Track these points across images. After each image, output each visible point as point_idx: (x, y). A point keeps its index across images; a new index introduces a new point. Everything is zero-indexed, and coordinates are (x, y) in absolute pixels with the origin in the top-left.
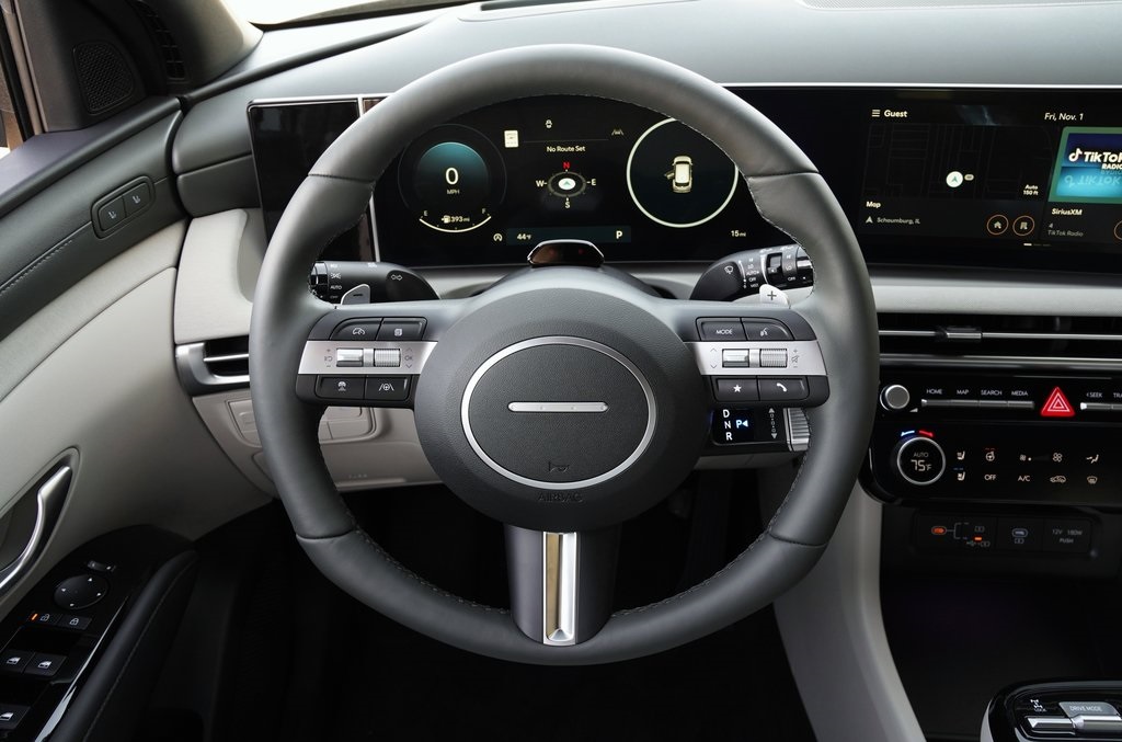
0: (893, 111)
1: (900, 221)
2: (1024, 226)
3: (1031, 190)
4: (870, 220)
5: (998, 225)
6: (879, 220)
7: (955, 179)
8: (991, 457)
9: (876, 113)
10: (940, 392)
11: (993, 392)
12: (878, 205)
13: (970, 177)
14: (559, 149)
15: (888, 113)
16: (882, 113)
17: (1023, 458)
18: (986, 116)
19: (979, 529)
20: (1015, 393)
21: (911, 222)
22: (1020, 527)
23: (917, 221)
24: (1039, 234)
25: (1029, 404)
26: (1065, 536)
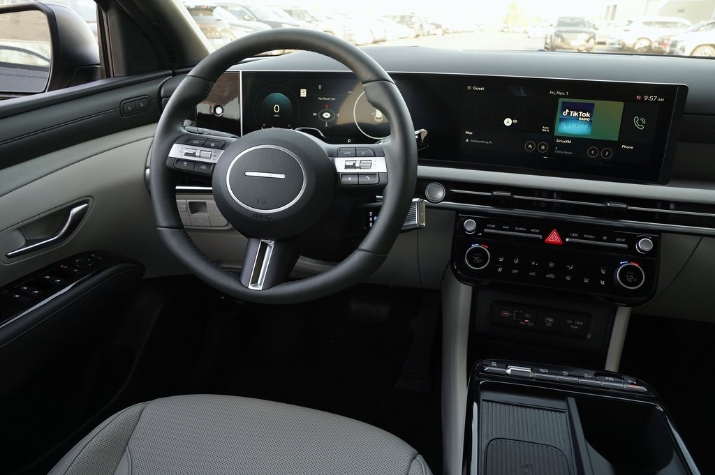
0: (477, 87)
1: (482, 142)
2: (543, 147)
3: (545, 129)
4: (467, 140)
5: (530, 146)
6: (472, 141)
7: (508, 122)
8: (516, 261)
9: (469, 88)
10: (494, 226)
11: (521, 229)
12: (471, 133)
13: (515, 121)
14: (324, 99)
15: (475, 88)
16: (472, 88)
17: (533, 263)
18: (522, 91)
19: (527, 315)
20: (533, 230)
21: (487, 143)
22: (550, 317)
23: (490, 142)
24: (550, 152)
25: (540, 237)
26: (574, 324)
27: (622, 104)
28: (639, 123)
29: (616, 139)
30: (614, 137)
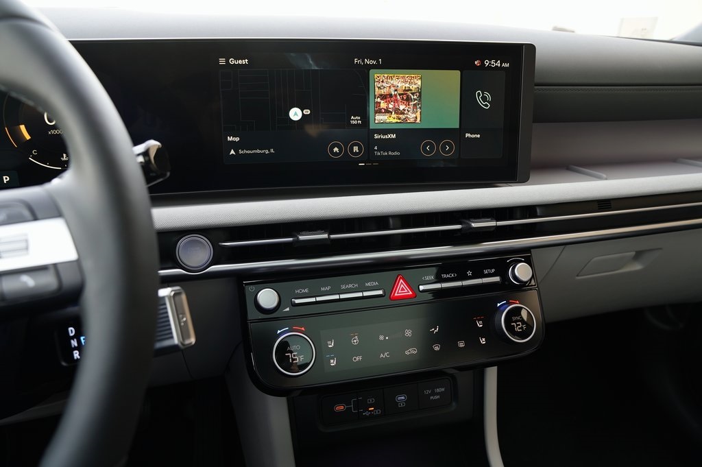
0: (236, 59)
1: (258, 151)
2: (356, 149)
3: (355, 120)
4: (232, 152)
5: (336, 149)
6: (240, 151)
7: (296, 114)
8: (355, 341)
9: (222, 61)
10: (306, 290)
11: (351, 286)
12: (237, 139)
13: (307, 112)
15: (232, 61)
16: (227, 61)
17: (381, 338)
18: (311, 62)
19: (371, 401)
20: (368, 284)
21: (267, 152)
22: (400, 394)
23: (272, 151)
24: (368, 155)
26: (434, 394)
27: (458, 73)
28: (483, 100)
29: (457, 126)
30: (454, 123)
